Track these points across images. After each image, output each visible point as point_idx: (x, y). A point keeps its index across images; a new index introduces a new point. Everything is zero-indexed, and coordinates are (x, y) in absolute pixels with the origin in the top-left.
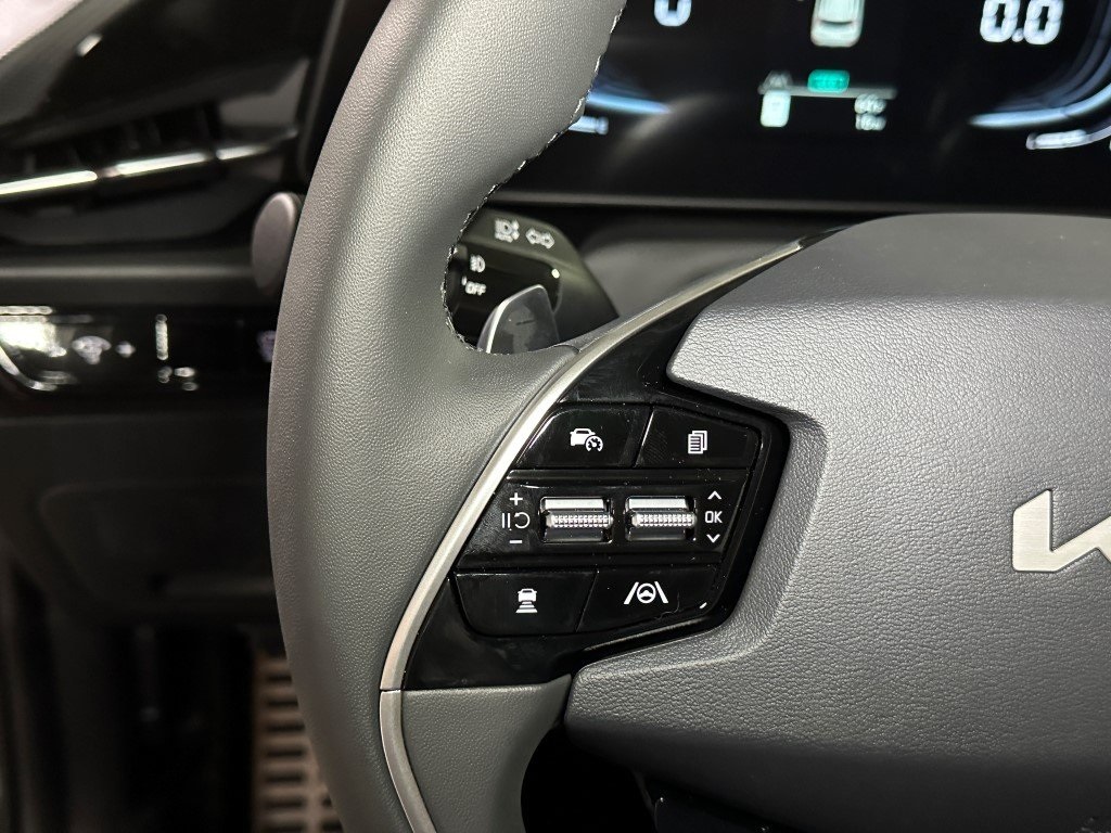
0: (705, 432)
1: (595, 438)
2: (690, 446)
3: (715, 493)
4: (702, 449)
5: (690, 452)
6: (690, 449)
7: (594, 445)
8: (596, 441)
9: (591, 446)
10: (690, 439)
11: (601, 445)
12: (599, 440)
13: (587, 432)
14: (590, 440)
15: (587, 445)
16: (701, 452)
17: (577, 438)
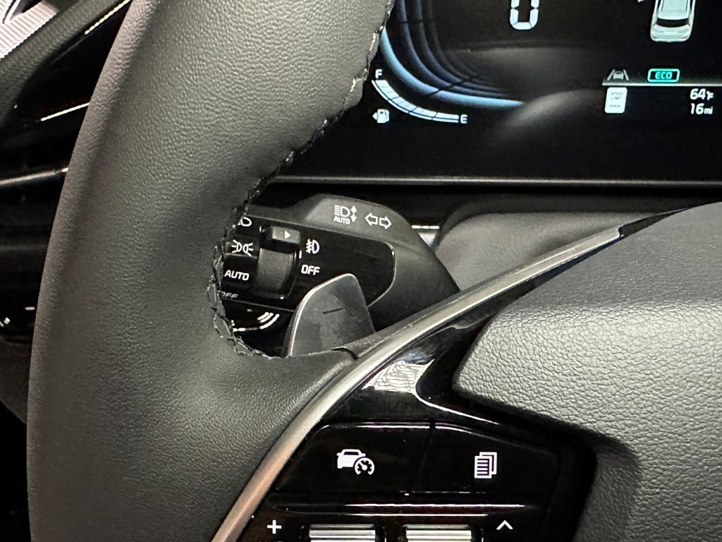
0: (495, 454)
1: (365, 460)
2: (476, 469)
3: (505, 523)
4: (491, 473)
5: (476, 476)
6: (476, 473)
7: (365, 468)
8: (366, 463)
9: (360, 469)
10: (476, 461)
11: (373, 468)
12: (371, 462)
13: (357, 454)
14: (359, 462)
15: (357, 467)
16: (490, 477)
17: (345, 460)
